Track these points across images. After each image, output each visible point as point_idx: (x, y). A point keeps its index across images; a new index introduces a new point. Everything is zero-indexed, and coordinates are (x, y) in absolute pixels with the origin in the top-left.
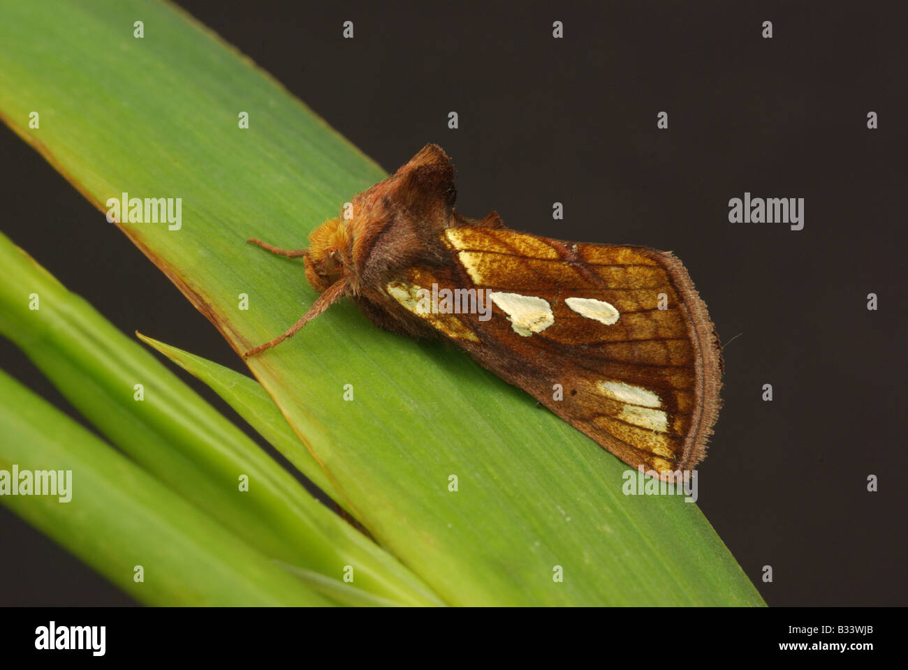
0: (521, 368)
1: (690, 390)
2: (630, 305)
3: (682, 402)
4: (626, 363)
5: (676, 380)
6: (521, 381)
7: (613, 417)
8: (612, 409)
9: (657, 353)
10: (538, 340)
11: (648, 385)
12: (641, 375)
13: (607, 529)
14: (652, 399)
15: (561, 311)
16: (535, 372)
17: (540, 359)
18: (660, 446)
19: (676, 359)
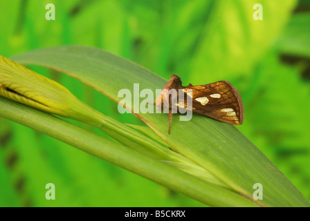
0: (206, 112)
1: (238, 106)
2: (222, 93)
3: (237, 109)
4: (225, 104)
5: (235, 105)
6: (206, 114)
7: (225, 116)
8: (225, 114)
9: (230, 100)
10: (207, 105)
11: (230, 107)
12: (228, 106)
13: (224, 141)
14: (231, 110)
15: (209, 98)
16: (209, 112)
17: (209, 109)
18: (236, 119)
19: (234, 100)
